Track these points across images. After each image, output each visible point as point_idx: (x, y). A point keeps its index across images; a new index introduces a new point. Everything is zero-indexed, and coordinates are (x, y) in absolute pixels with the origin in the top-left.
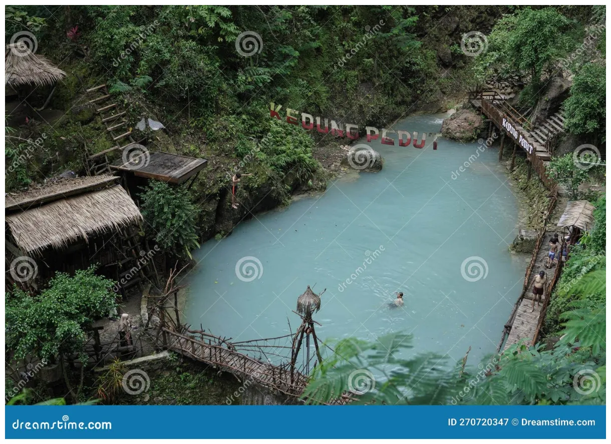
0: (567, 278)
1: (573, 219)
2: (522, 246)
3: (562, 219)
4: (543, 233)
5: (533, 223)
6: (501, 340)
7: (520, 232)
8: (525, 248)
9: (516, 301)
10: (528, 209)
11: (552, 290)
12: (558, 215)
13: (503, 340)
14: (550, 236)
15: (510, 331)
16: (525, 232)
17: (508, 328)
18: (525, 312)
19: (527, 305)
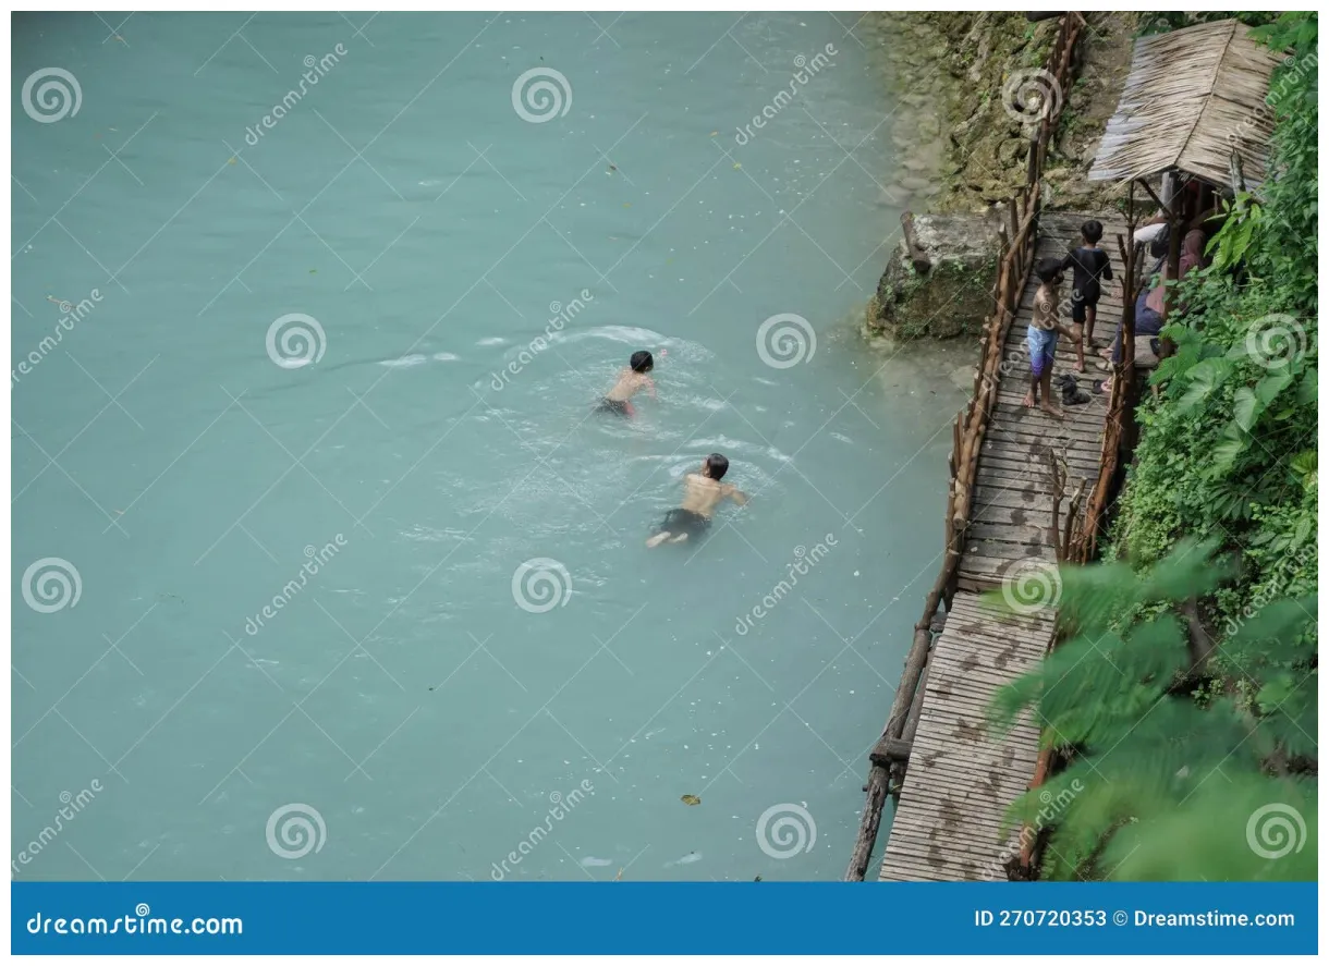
0: (1163, 461)
1: (1167, 134)
2: (926, 306)
3: (1108, 145)
4: (1024, 223)
5: (975, 169)
6: (859, 834)
7: (908, 228)
8: (944, 311)
9: (918, 615)
10: (945, 90)
11: (1101, 533)
12: (1098, 110)
13: (871, 833)
14: (1064, 229)
15: (900, 777)
16: (936, 225)
17: (891, 764)
18: (970, 664)
19: (976, 629)
